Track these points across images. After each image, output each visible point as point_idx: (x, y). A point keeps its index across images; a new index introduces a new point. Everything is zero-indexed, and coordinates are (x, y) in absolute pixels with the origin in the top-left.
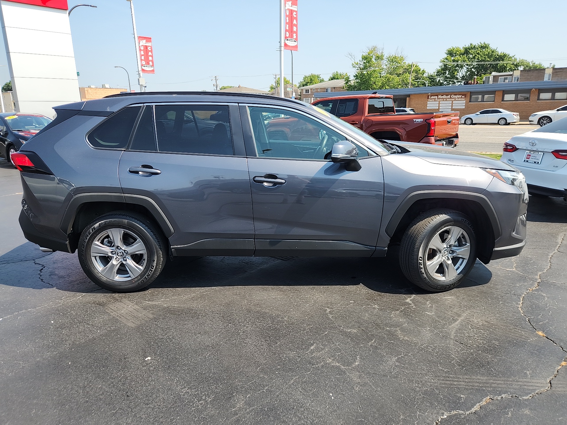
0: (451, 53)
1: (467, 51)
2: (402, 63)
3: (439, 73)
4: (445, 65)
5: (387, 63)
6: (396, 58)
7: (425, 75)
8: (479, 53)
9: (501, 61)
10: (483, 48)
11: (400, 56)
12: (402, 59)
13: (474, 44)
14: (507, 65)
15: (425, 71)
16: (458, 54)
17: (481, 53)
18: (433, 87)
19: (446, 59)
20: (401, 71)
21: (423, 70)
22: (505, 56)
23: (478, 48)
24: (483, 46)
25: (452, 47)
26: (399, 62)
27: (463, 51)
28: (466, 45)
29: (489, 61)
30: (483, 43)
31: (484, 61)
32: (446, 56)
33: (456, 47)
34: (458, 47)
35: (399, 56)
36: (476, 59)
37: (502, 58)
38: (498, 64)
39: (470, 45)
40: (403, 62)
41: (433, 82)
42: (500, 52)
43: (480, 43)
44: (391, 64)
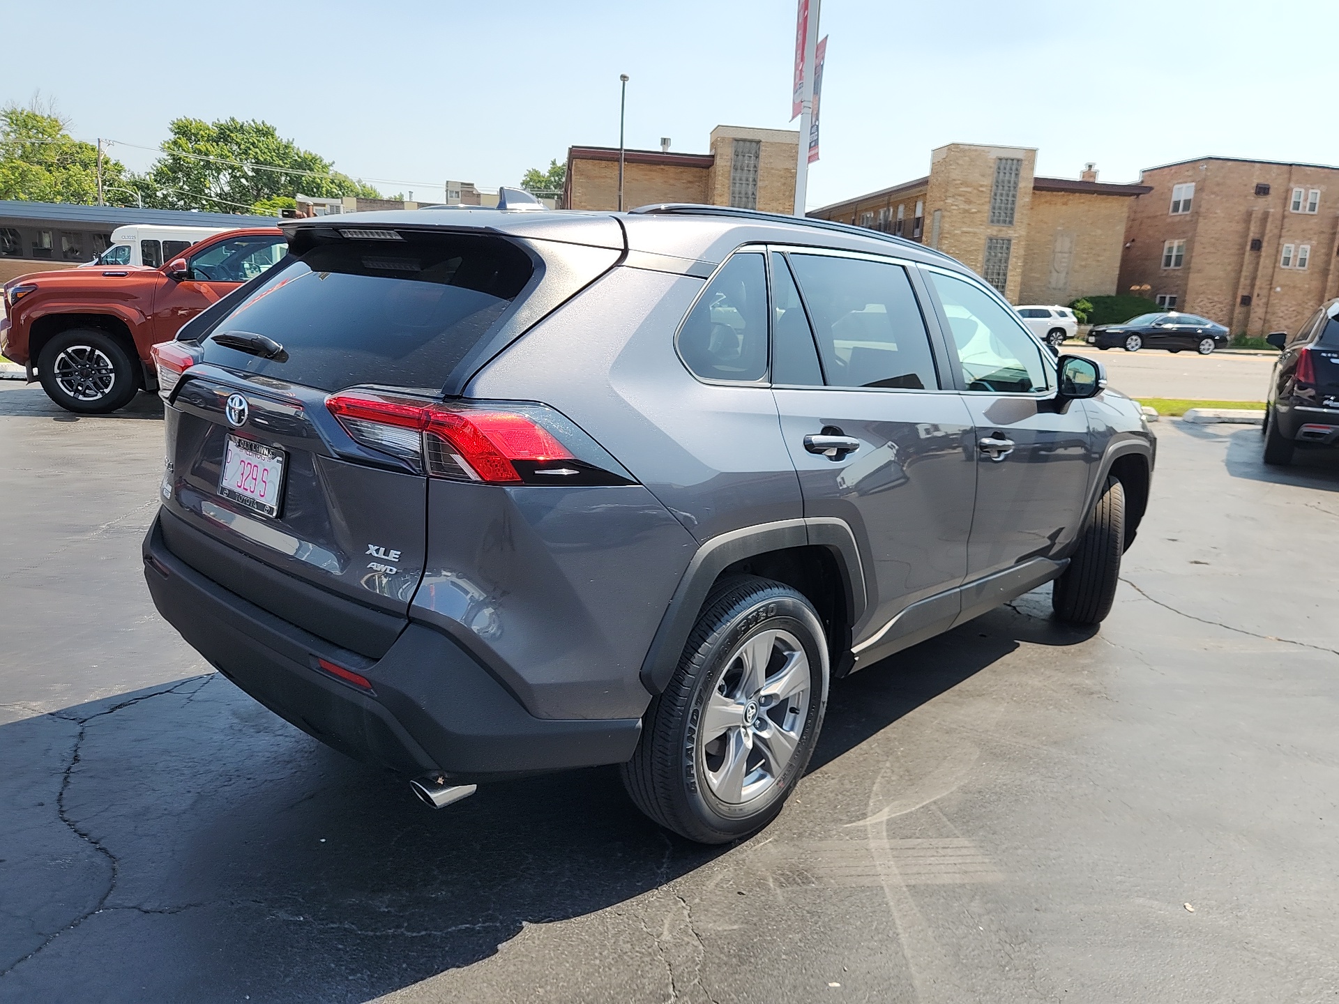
0: (184, 131)
1: (224, 135)
2: (59, 136)
3: (160, 176)
4: (176, 159)
5: (9, 129)
6: (38, 119)
7: (124, 178)
8: (254, 143)
9: (308, 171)
10: (263, 134)
11: (49, 116)
12: (55, 125)
13: (240, 120)
14: (321, 181)
15: (121, 167)
16: (202, 136)
17: (261, 144)
18: (151, 210)
19: (175, 143)
20: (53, 157)
21: (115, 162)
22: (314, 160)
23: (251, 131)
24: (261, 129)
25: (185, 117)
26: (49, 130)
27: (215, 132)
28: (220, 119)
29: (282, 167)
30: (259, 122)
31: (270, 164)
32: (172, 137)
33: (194, 119)
34: (200, 120)
35: (46, 116)
36: (251, 156)
37: (307, 163)
38: (303, 176)
39: (228, 120)
40: (60, 133)
41: (150, 197)
42: (302, 151)
43: (253, 121)
44: (24, 132)
